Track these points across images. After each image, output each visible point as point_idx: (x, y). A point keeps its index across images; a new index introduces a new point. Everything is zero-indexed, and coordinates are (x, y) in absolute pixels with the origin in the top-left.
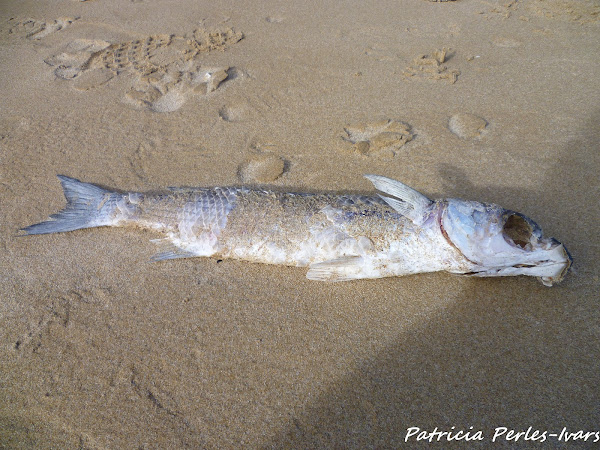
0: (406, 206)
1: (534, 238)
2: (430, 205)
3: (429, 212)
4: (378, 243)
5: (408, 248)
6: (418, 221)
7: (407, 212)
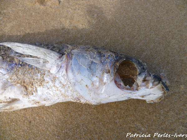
0: (41, 61)
1: (139, 80)
2: (60, 57)
3: (60, 63)
4: (30, 89)
5: (49, 92)
6: (54, 70)
7: (44, 66)
